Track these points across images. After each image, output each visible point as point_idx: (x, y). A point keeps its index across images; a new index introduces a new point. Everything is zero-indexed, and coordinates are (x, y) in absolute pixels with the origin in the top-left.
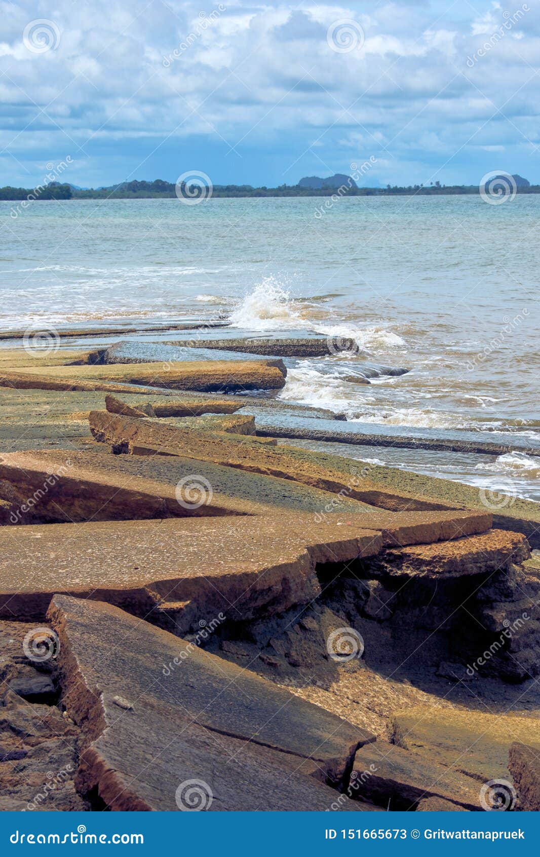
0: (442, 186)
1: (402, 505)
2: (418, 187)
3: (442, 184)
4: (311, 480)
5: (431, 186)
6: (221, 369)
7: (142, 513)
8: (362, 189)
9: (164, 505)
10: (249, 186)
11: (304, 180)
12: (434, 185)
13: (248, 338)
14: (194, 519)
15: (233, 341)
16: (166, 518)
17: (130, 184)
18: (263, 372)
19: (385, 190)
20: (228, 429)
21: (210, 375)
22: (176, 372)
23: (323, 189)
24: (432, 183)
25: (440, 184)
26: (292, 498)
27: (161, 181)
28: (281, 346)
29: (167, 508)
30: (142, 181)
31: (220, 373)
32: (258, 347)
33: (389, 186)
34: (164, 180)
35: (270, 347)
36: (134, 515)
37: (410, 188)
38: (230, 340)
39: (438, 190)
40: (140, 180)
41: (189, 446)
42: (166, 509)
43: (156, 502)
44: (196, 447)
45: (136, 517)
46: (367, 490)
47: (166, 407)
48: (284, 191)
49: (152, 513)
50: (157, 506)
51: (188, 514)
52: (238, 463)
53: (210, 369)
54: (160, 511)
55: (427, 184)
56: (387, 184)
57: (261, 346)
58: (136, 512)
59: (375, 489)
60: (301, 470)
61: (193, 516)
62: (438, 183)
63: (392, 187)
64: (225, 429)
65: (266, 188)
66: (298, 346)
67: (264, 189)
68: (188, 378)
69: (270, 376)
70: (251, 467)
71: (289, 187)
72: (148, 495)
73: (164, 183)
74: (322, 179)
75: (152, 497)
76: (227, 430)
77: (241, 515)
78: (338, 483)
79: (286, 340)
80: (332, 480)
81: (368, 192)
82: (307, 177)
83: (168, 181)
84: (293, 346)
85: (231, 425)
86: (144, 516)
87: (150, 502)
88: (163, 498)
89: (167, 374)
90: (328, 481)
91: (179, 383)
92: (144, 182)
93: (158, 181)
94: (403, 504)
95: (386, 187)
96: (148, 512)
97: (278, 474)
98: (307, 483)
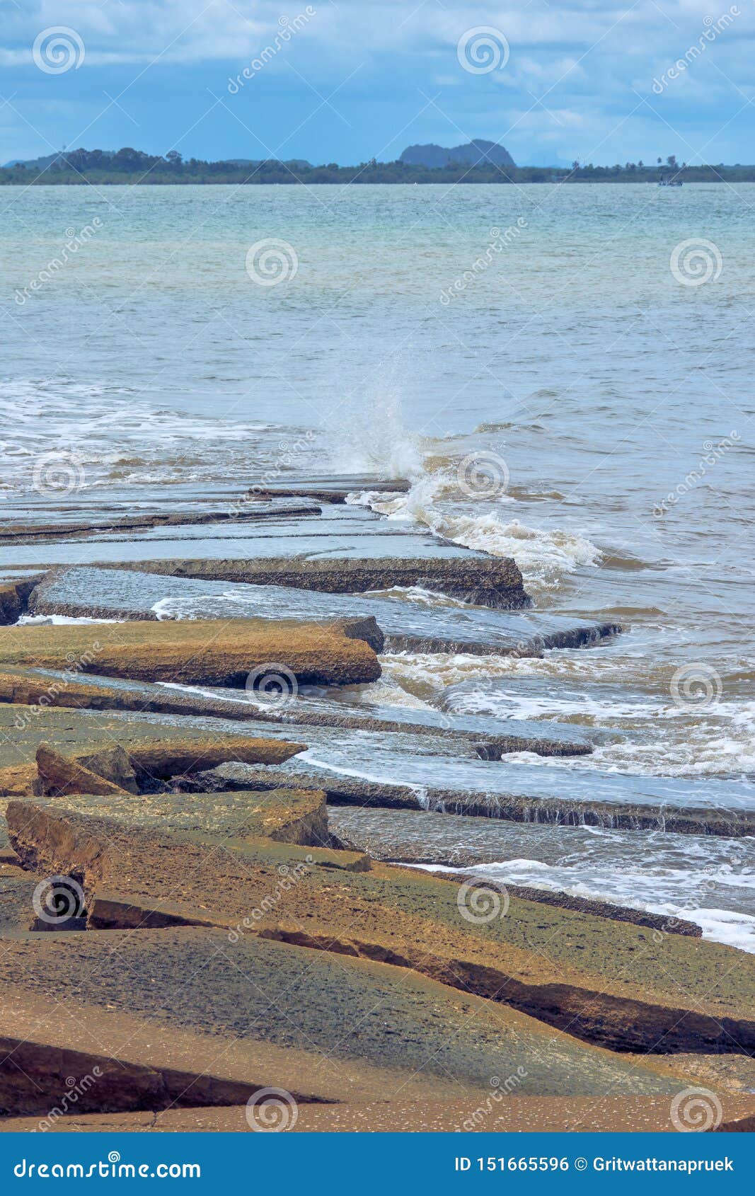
0: (680, 166)
1: (615, 1012)
2: (633, 166)
3: (680, 162)
4: (438, 962)
5: (657, 165)
6: (256, 644)
7: (117, 1099)
8: (524, 169)
9: (159, 1084)
10: (303, 162)
11: (412, 151)
12: (665, 163)
13: (308, 555)
14: (218, 1109)
15: (278, 562)
16: (164, 1108)
17: (71, 156)
18: (338, 650)
19: (568, 172)
20: (275, 832)
21: (234, 656)
22: (169, 649)
23: (448, 168)
24: (660, 160)
25: (677, 160)
26: (405, 1036)
27: (130, 150)
28: (371, 572)
29: (166, 1089)
30: (96, 151)
31: (255, 651)
32: (326, 573)
33: (576, 164)
34: (137, 149)
35: (349, 573)
36: (102, 1103)
37: (617, 169)
38: (273, 559)
39: (671, 173)
40: (90, 149)
41: (203, 894)
42: (162, 1090)
43: (144, 1077)
44: (215, 896)
45: (105, 1106)
46: (544, 982)
47: (151, 753)
48: (373, 173)
49: (136, 1099)
50: (145, 1085)
51: (206, 1101)
52: (297, 930)
53: (235, 641)
54: (152, 1094)
55: (650, 162)
56: (574, 161)
57: (333, 572)
58: (105, 1097)
59: (559, 980)
60: (418, 941)
61: (216, 1105)
62: (671, 160)
63: (582, 165)
64: (269, 832)
65: (337, 166)
66: (405, 572)
67: (333, 167)
68: (191, 662)
69: (352, 657)
70: (322, 939)
71: (381, 164)
72: (127, 1065)
73: (137, 155)
74: (447, 150)
75: (137, 1069)
76: (275, 836)
77: (308, 1102)
78: (489, 969)
79: (381, 561)
80: (478, 963)
81: (536, 176)
82: (417, 146)
83: (145, 152)
84: (395, 572)
85: (280, 822)
86: (120, 1104)
87: (132, 1079)
88: (157, 1070)
89: (152, 654)
90: (470, 964)
91: (174, 670)
92: (98, 152)
93: (126, 151)
94: (614, 1009)
95: (570, 167)
96: (129, 1098)
97: (374, 952)
98: (430, 970)
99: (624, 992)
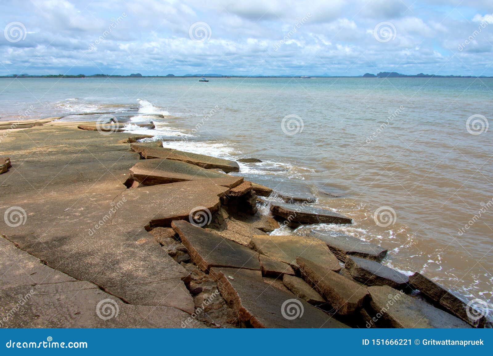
8: (144, 76)
97: (178, 160)
98: (184, 161)
99: (205, 162)
